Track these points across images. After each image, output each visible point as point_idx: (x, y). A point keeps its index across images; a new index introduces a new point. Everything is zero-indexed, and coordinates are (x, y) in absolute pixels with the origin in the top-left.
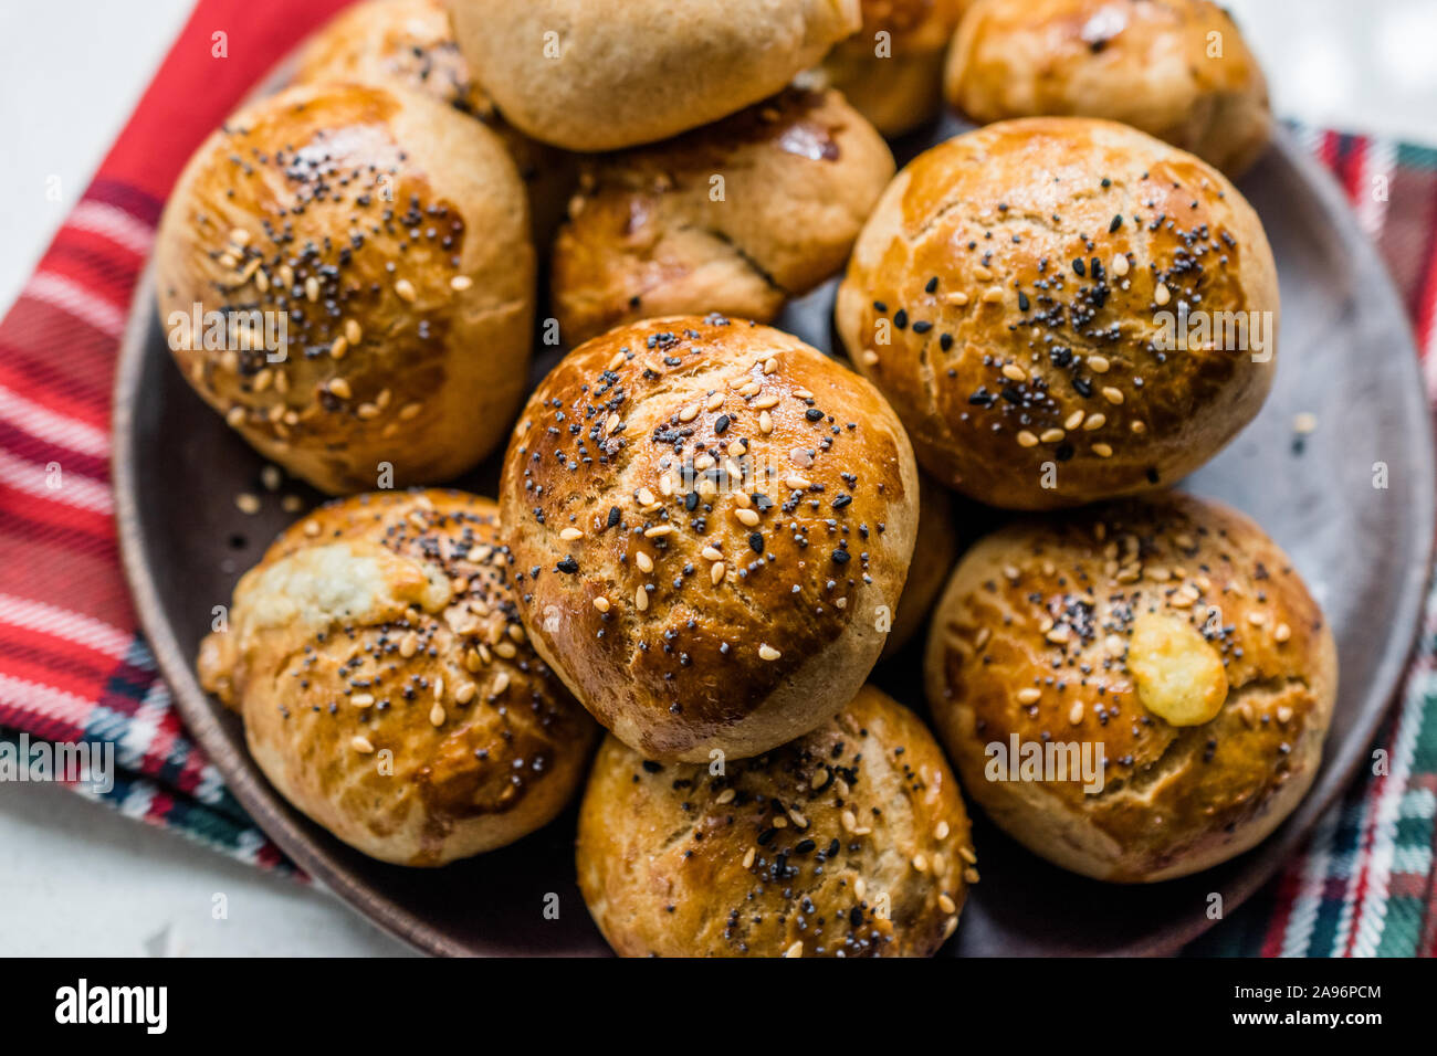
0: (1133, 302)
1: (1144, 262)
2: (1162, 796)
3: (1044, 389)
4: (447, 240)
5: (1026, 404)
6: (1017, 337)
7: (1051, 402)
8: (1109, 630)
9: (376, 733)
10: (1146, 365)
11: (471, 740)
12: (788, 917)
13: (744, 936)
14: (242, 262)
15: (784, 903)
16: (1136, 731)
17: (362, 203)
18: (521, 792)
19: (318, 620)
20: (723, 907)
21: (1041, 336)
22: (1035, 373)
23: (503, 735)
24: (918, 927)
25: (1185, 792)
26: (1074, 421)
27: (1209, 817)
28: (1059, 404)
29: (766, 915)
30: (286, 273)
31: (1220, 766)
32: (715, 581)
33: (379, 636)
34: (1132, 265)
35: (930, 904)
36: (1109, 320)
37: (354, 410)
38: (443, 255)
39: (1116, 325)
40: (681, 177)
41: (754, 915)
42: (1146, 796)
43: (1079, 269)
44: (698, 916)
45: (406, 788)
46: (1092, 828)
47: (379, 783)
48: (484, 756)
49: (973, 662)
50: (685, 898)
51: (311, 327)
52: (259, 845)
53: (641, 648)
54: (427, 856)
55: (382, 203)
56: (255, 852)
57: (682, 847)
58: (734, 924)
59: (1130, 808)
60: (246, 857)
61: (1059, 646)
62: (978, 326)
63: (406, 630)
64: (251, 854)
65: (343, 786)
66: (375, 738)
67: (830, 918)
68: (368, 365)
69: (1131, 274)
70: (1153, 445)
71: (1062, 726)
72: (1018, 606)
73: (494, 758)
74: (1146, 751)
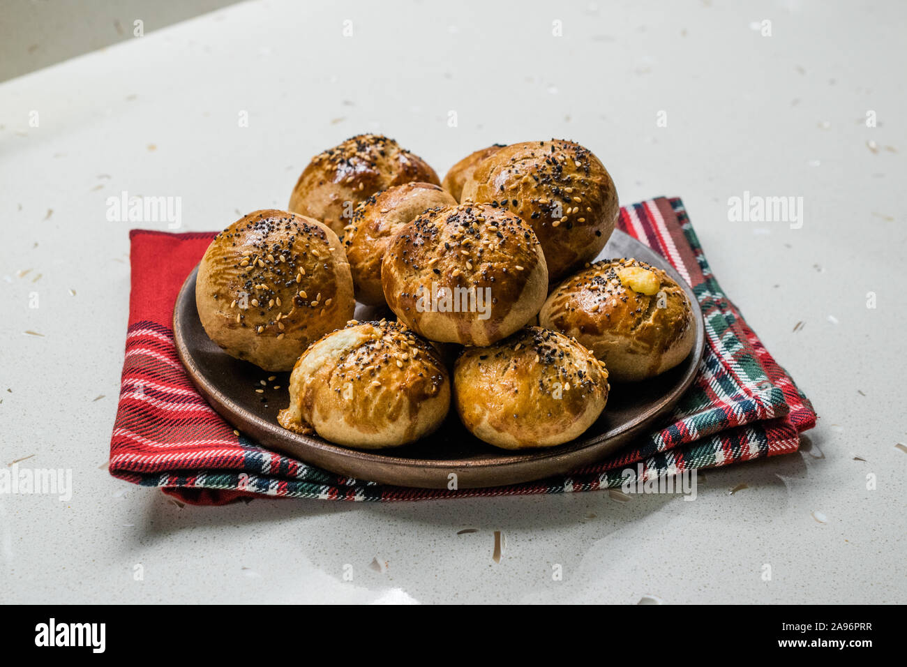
0: (570, 168)
1: (568, 157)
2: (655, 320)
4: (321, 236)
6: (538, 191)
8: (610, 279)
9: (379, 378)
10: (583, 188)
11: (414, 371)
12: (559, 375)
14: (251, 261)
15: (556, 371)
16: (636, 300)
17: (288, 228)
18: (438, 388)
19: (337, 354)
20: (535, 380)
21: (546, 187)
22: (549, 199)
23: (424, 368)
24: (599, 384)
25: (662, 317)
26: (569, 211)
27: (673, 325)
29: (551, 378)
30: (270, 257)
32: (492, 249)
33: (365, 348)
34: (564, 157)
35: (599, 375)
36: (565, 175)
37: (309, 304)
38: (322, 241)
39: (569, 176)
41: (547, 379)
42: (650, 321)
43: (549, 163)
44: (528, 388)
45: (399, 394)
46: (637, 342)
47: (387, 396)
48: (421, 375)
49: (568, 315)
50: (519, 385)
51: (285, 274)
52: (328, 488)
53: (475, 284)
54: (411, 429)
55: (294, 226)
56: (327, 491)
57: (511, 370)
58: (542, 385)
59: (647, 328)
60: (324, 496)
61: (596, 289)
62: (523, 192)
63: (374, 342)
64: (326, 493)
65: (372, 406)
66: (380, 380)
67: (573, 375)
68: (310, 284)
69: (565, 160)
70: (596, 217)
71: (611, 309)
72: (574, 291)
73: (425, 376)
74: (643, 306)
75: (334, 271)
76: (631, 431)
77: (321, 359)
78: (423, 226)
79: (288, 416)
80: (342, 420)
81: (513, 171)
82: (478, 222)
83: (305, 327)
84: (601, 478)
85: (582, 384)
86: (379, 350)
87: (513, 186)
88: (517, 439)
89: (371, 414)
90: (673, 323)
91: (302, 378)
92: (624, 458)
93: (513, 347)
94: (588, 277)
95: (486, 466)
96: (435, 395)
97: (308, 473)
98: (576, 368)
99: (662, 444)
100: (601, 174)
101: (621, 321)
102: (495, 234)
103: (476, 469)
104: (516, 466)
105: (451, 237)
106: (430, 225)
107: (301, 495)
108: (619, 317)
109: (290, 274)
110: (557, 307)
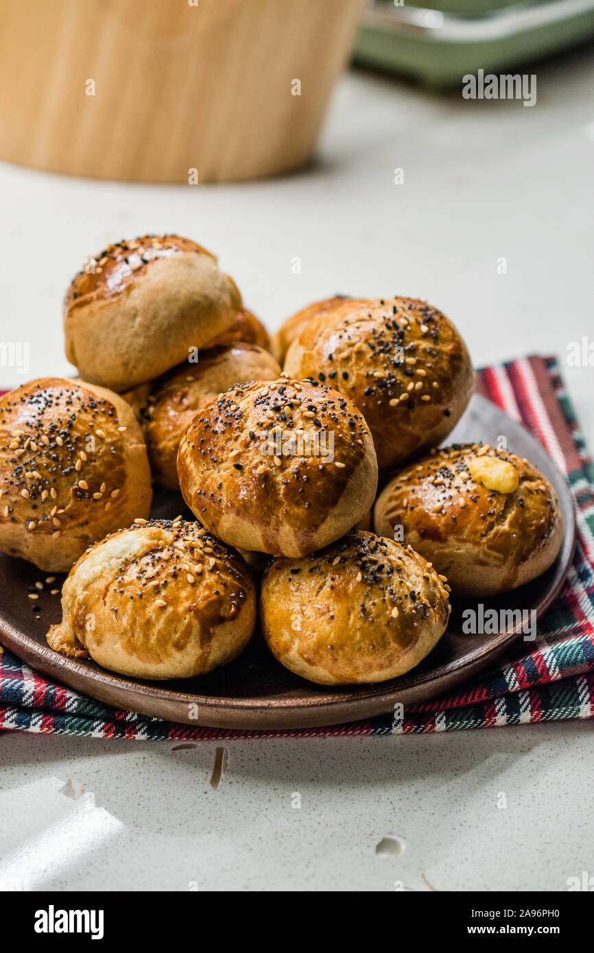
0: (414, 334)
1: (412, 320)
2: (511, 524)
3: (393, 377)
4: (110, 412)
5: (389, 385)
6: (374, 361)
7: (398, 382)
8: (458, 472)
9: (165, 596)
10: (429, 358)
11: (208, 587)
12: (386, 598)
13: (370, 614)
14: (21, 442)
15: (382, 592)
16: (489, 499)
17: (69, 403)
18: (238, 608)
19: (116, 563)
20: (356, 604)
21: (384, 357)
22: (387, 372)
23: (222, 584)
24: (437, 606)
25: (520, 521)
26: (410, 386)
27: (533, 531)
28: (402, 382)
29: (376, 601)
30: (45, 438)
31: (528, 509)
33: (150, 557)
34: (408, 320)
35: (438, 595)
36: (408, 343)
37: (91, 496)
38: (111, 419)
39: (412, 344)
40: (197, 375)
41: (371, 602)
42: (505, 526)
43: (389, 328)
44: (347, 613)
45: (187, 617)
46: (489, 551)
47: (174, 619)
48: (217, 593)
49: (405, 514)
50: (336, 609)
51: (62, 460)
52: (103, 724)
53: (284, 484)
54: (203, 659)
55: (77, 401)
56: (102, 729)
57: (327, 589)
58: (364, 610)
59: (501, 534)
60: (97, 734)
61: (441, 484)
62: (356, 363)
63: (162, 550)
64: (100, 731)
65: (155, 631)
66: (165, 599)
67: (403, 597)
68: (92, 472)
69: (409, 324)
70: (444, 394)
71: (458, 510)
72: (415, 484)
73: (222, 593)
74: (497, 507)
75: (124, 455)
76: (476, 663)
77: (97, 569)
78: (225, 408)
79: (59, 634)
80: (118, 646)
81: (345, 336)
82: (291, 406)
83: (86, 523)
84: (438, 719)
85: (415, 608)
86: (167, 561)
87: (344, 355)
88: (332, 675)
89: (153, 640)
90: (533, 528)
91: (74, 591)
92: (468, 696)
93: (331, 561)
94: (433, 467)
95: (293, 707)
96: (234, 617)
97: (79, 706)
98: (408, 588)
99: (515, 683)
100: (453, 340)
101: (469, 525)
102: (312, 422)
103: (280, 711)
104: (329, 707)
105: (258, 424)
106: (233, 407)
107: (70, 732)
108: (467, 520)
109: (69, 460)
110: (394, 503)
